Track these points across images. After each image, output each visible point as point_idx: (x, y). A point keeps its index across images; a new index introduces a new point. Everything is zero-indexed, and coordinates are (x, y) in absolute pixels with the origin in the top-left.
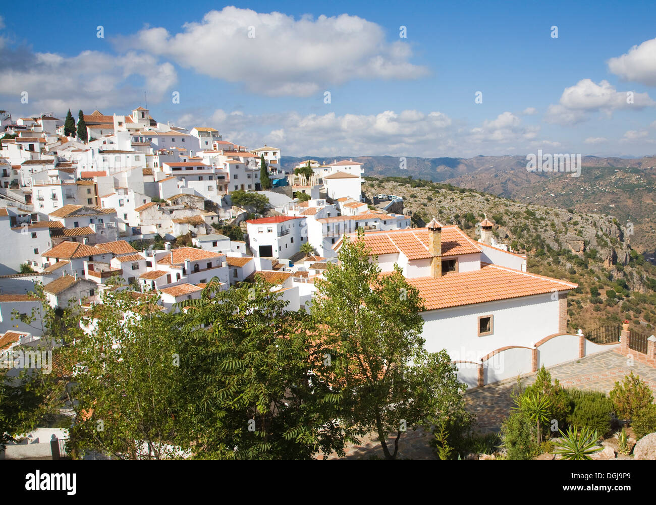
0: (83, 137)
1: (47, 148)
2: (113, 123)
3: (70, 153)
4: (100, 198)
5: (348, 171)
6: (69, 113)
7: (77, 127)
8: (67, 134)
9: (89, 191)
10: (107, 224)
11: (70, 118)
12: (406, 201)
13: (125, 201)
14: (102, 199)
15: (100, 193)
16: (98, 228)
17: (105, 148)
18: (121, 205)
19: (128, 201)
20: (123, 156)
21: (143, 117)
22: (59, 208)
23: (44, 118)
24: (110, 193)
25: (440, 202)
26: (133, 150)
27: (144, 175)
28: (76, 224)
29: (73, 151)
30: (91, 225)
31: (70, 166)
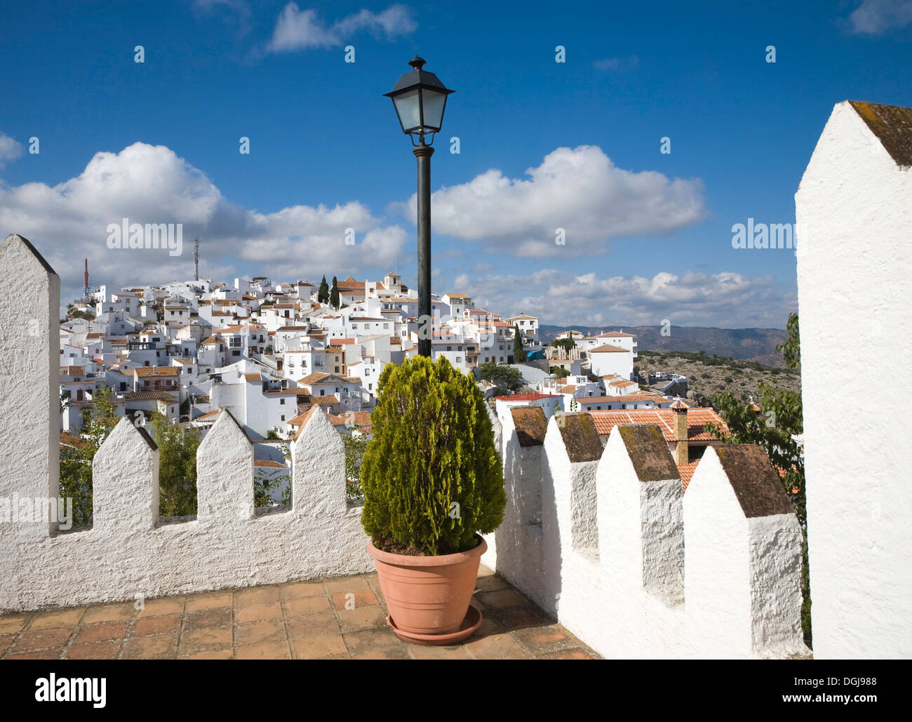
0: (335, 303)
1: (301, 315)
2: (364, 289)
3: (322, 320)
4: (346, 367)
5: (617, 344)
6: (324, 280)
7: (330, 293)
8: (320, 301)
9: (337, 359)
10: (351, 393)
11: (324, 285)
12: (696, 382)
13: (371, 371)
14: (348, 368)
15: (347, 361)
16: (343, 397)
17: (356, 315)
18: (366, 375)
19: (374, 370)
20: (372, 324)
21: (395, 283)
22: (307, 375)
23: (301, 284)
24: (357, 361)
25: (743, 384)
26: (382, 317)
27: (392, 344)
28: (322, 393)
29: (324, 318)
30: (335, 394)
31: (321, 333)
